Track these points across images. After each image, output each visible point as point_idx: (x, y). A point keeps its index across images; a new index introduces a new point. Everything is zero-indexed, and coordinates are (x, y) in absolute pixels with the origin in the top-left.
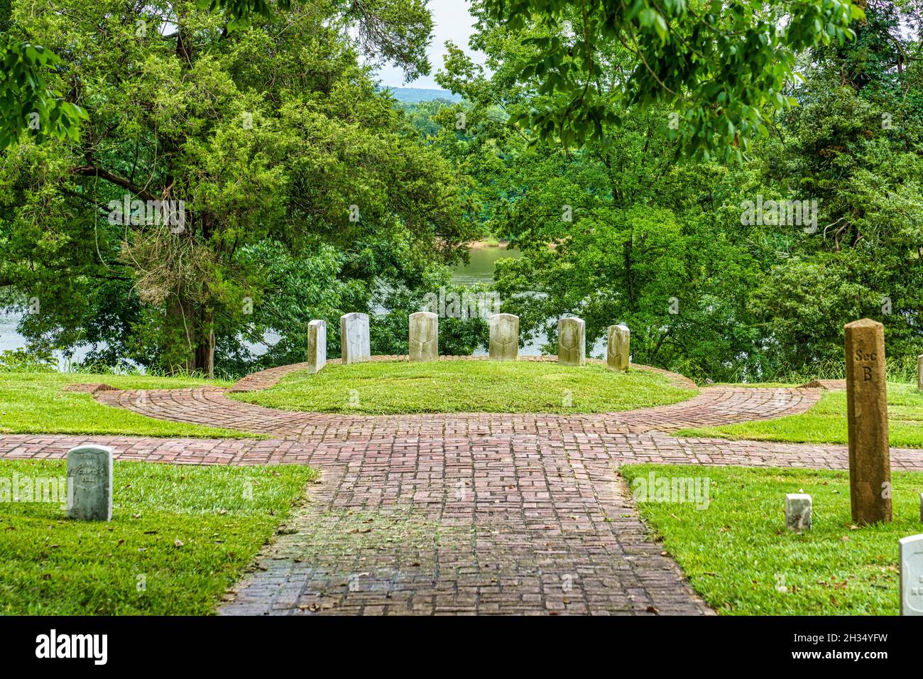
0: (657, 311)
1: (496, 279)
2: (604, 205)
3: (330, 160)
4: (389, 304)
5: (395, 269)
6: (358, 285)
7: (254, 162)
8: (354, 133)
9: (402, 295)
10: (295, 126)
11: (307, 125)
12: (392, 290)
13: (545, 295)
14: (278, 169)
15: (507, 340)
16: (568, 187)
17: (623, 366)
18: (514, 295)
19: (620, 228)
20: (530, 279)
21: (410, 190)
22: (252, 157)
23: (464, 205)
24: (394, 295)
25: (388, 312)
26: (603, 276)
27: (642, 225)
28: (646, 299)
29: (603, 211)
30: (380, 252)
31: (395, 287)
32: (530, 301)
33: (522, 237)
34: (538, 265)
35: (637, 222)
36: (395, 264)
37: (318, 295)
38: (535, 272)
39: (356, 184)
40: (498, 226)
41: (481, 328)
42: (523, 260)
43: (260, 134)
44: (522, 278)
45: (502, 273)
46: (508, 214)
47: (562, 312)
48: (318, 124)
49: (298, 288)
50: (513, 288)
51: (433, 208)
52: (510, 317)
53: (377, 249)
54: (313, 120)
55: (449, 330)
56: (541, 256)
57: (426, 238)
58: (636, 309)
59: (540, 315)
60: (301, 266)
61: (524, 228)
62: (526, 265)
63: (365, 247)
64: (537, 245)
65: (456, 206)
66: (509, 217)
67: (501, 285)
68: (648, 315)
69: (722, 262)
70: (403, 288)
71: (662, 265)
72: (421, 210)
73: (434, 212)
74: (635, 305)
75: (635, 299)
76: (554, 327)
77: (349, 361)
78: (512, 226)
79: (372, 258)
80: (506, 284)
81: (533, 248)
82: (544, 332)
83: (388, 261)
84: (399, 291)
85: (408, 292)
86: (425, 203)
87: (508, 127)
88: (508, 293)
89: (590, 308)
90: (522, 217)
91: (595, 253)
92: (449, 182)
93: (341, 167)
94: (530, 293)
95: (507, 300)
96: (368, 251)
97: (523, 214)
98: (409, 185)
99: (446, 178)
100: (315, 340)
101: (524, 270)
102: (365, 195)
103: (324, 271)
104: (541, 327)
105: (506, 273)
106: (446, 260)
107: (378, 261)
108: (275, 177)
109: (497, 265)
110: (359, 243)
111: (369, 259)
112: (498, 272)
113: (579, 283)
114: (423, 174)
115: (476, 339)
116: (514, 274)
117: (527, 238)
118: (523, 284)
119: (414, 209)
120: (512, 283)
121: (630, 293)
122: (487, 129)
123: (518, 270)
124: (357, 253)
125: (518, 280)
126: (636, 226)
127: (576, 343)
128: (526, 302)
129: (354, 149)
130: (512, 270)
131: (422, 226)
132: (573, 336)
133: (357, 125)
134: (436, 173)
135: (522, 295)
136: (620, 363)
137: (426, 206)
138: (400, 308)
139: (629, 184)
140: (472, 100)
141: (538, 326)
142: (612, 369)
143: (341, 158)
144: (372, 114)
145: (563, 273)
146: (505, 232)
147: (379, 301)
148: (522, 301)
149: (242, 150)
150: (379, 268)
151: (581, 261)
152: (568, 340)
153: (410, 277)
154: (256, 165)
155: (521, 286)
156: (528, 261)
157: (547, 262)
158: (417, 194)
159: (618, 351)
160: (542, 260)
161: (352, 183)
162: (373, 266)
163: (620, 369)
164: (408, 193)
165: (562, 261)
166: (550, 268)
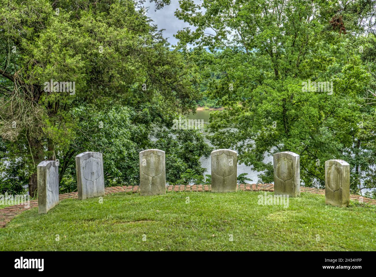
0: (301, 137)
1: (210, 122)
2: (270, 78)
3: (110, 51)
4: (158, 136)
5: (160, 118)
6: (142, 127)
7: (63, 53)
8: (123, 34)
9: (164, 131)
10: (88, 31)
11: (95, 30)
12: (159, 129)
13: (236, 130)
14: (78, 57)
15: (227, 172)
16: (250, 68)
17: (344, 200)
18: (220, 130)
19: (279, 91)
20: (228, 121)
21: (161, 72)
22: (61, 50)
23: (192, 80)
24: (161, 131)
25: (157, 140)
26: (270, 118)
27: (294, 88)
28: (295, 131)
29: (271, 81)
30: (153, 110)
31: (161, 127)
32: (228, 133)
33: (224, 98)
34: (232, 114)
35: (291, 87)
36: (159, 115)
37: (117, 133)
38: (231, 118)
39: (127, 65)
40: (211, 94)
41: (203, 147)
42: (224, 112)
43: (67, 36)
44: (224, 121)
45: (213, 118)
46: (216, 86)
47: (245, 138)
48: (102, 29)
49: (106, 129)
50: (219, 126)
51: (175, 82)
52: (229, 152)
53: (151, 109)
54: (99, 27)
55: (187, 148)
56: (234, 109)
57: (171, 99)
58: (289, 137)
59: (234, 140)
60: (107, 118)
61: (224, 95)
62: (225, 114)
63: (145, 107)
64: (232, 103)
65: (187, 80)
66: (217, 88)
67: (213, 125)
68: (296, 140)
69: (339, 109)
70: (165, 128)
71: (305, 111)
72: (167, 83)
73: (175, 84)
74: (288, 134)
75: (288, 131)
76: (242, 146)
77: (84, 197)
78: (218, 93)
79: (148, 113)
80: (216, 125)
81: (230, 105)
82: (236, 149)
83: (156, 115)
84: (163, 130)
85: (167, 129)
86: (170, 79)
87: (215, 39)
88: (217, 129)
89: (261, 136)
90: (223, 88)
91: (267, 105)
92: (183, 67)
93: (116, 55)
94: (228, 129)
95: (216, 133)
96: (147, 110)
97: (224, 86)
98: (160, 69)
99: (182, 65)
100: (44, 180)
101: (225, 117)
102: (133, 73)
103: (120, 120)
104: (235, 147)
105: (215, 119)
106: (183, 111)
107: (152, 115)
108: (77, 62)
109: (211, 114)
110: (142, 106)
111: (147, 114)
112: (211, 118)
113: (257, 123)
114: (168, 63)
115: (200, 152)
116: (219, 119)
117: (226, 100)
118: (225, 124)
119: (163, 82)
120: (219, 123)
121: (285, 127)
122: (203, 41)
123: (221, 117)
124: (141, 111)
125: (222, 122)
126: (290, 89)
127: (291, 176)
128: (226, 134)
129: (124, 43)
130: (219, 117)
131: (169, 92)
132: (288, 169)
133: (125, 29)
134: (175, 62)
135: (224, 130)
136: (340, 197)
137: (170, 80)
138: (163, 137)
139: (285, 66)
140: (195, 25)
141: (233, 146)
142: (332, 202)
143: (117, 50)
144: (135, 23)
145: (247, 118)
146: (214, 96)
147: (153, 135)
148: (224, 133)
149: (55, 46)
150: (152, 118)
151: (259, 110)
152: (283, 173)
153: (168, 122)
154: (64, 54)
155: (224, 125)
156: (227, 112)
157: (237, 112)
158: (165, 74)
159: (337, 185)
160: (234, 111)
161: (124, 65)
162: (149, 117)
163: (341, 204)
164: (160, 74)
165: (245, 111)
166: (238, 115)
